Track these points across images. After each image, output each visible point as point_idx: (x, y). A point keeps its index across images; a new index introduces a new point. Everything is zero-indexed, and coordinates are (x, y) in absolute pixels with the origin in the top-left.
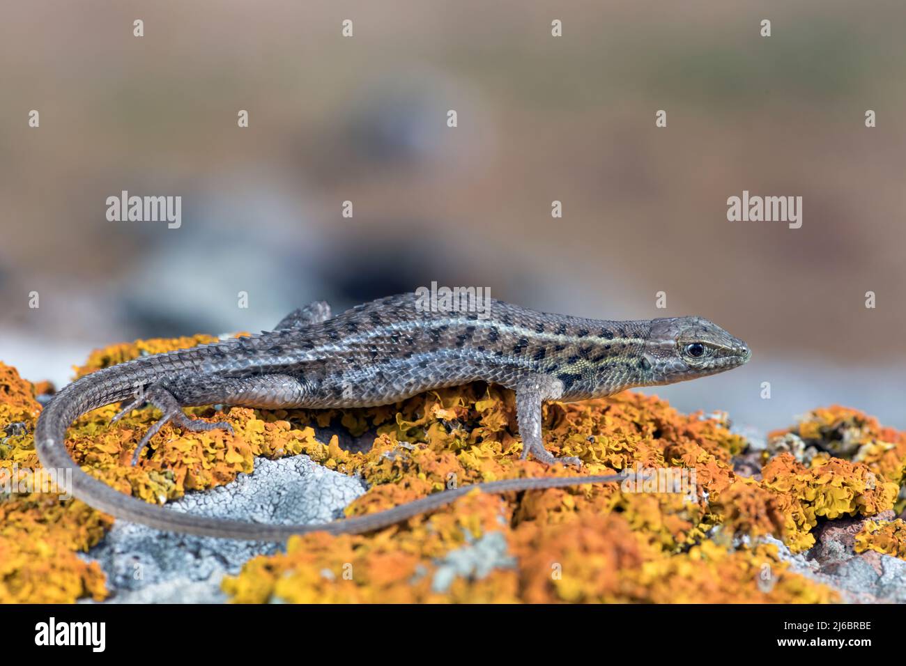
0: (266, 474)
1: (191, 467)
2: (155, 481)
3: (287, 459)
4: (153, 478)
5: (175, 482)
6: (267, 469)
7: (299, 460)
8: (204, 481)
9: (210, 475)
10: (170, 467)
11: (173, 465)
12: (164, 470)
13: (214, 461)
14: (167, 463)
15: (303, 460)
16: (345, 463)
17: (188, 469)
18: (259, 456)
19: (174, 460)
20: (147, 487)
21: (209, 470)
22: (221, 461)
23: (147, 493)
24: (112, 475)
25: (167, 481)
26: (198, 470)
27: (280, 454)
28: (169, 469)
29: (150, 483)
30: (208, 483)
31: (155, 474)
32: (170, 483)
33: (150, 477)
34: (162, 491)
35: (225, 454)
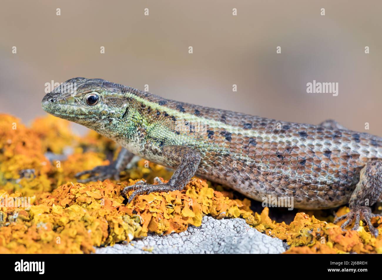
0: (211, 228)
1: (155, 215)
2: (126, 223)
3: (228, 220)
4: (126, 220)
5: (142, 225)
6: (212, 225)
7: (237, 222)
8: (164, 227)
9: (168, 224)
10: (139, 213)
11: (142, 212)
12: (135, 215)
13: (172, 214)
14: (137, 210)
15: (240, 222)
16: (272, 229)
17: (152, 217)
18: (207, 215)
19: (143, 209)
20: (120, 226)
21: (168, 220)
22: (178, 214)
23: (120, 231)
24: (94, 214)
25: (135, 224)
26: (160, 219)
27: (223, 215)
28: (138, 215)
29: (123, 223)
30: (166, 229)
31: (127, 217)
32: (138, 225)
33: (123, 219)
34: (131, 230)
35: (182, 209)
